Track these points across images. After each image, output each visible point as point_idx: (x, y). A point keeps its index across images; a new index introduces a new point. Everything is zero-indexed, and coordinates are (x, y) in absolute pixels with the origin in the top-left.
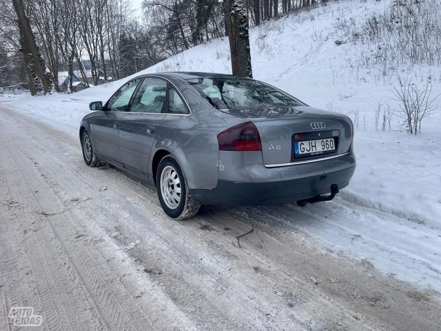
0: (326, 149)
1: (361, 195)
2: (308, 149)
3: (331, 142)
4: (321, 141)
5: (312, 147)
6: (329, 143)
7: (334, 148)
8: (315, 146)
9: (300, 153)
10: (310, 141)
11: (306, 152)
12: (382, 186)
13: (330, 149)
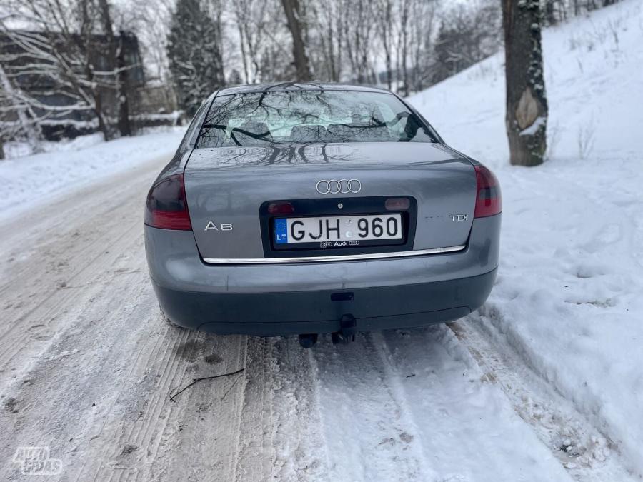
0: (370, 237)
1: (533, 343)
2: (316, 234)
3: (392, 223)
4: (357, 218)
5: (328, 229)
6: (384, 225)
7: (399, 236)
8: (338, 229)
9: (291, 240)
10: (324, 219)
11: (307, 239)
12: (586, 333)
13: (385, 236)
